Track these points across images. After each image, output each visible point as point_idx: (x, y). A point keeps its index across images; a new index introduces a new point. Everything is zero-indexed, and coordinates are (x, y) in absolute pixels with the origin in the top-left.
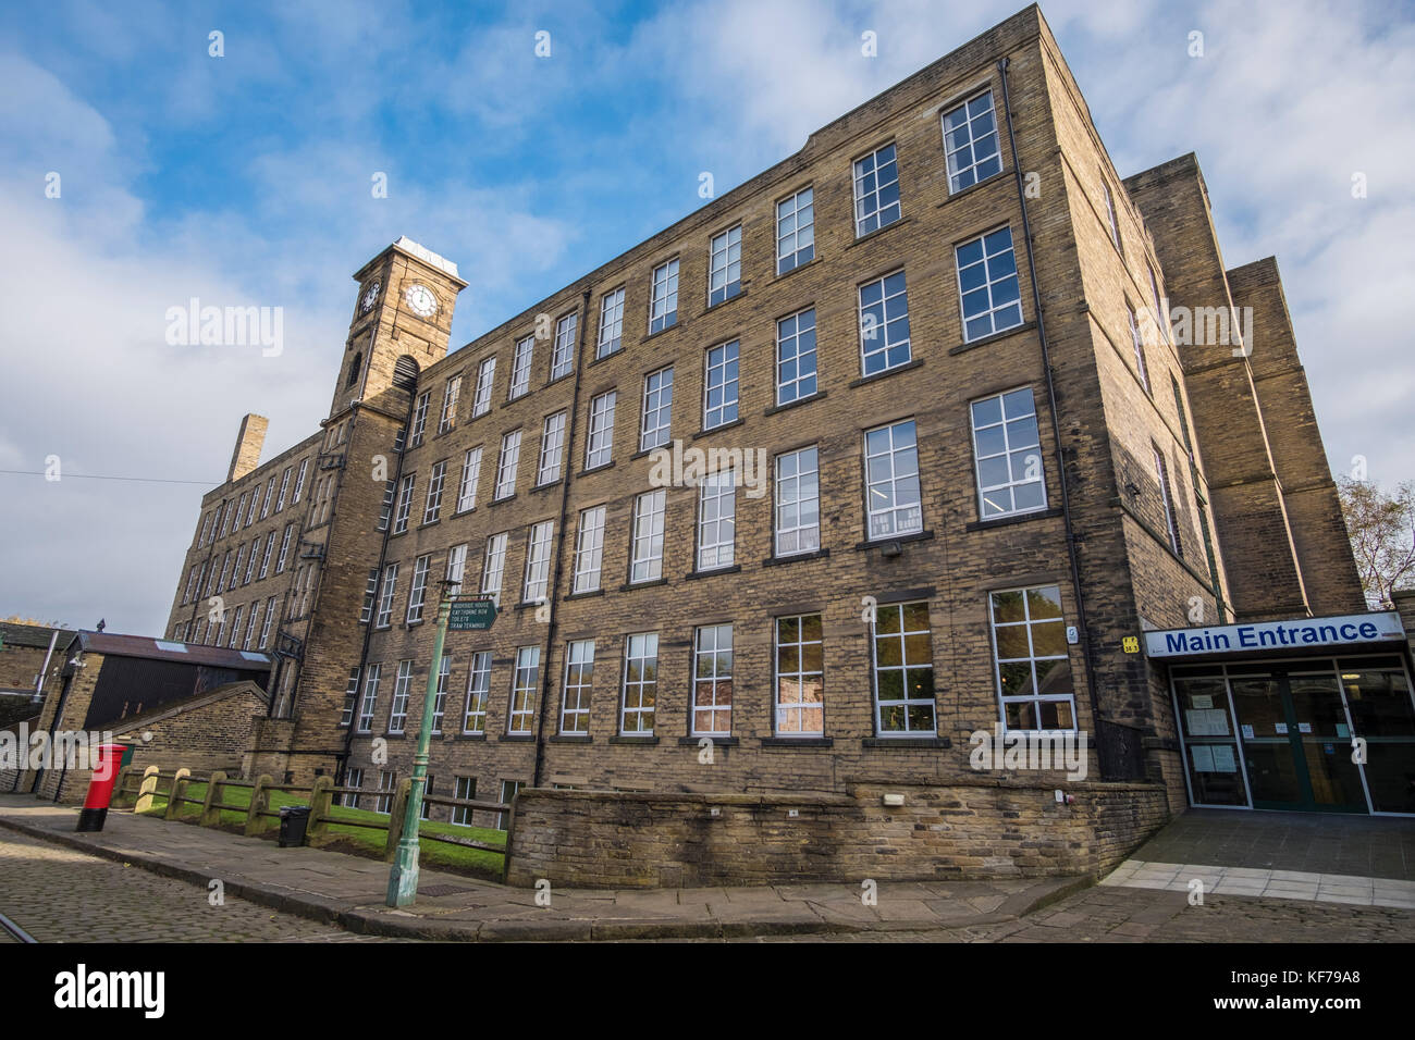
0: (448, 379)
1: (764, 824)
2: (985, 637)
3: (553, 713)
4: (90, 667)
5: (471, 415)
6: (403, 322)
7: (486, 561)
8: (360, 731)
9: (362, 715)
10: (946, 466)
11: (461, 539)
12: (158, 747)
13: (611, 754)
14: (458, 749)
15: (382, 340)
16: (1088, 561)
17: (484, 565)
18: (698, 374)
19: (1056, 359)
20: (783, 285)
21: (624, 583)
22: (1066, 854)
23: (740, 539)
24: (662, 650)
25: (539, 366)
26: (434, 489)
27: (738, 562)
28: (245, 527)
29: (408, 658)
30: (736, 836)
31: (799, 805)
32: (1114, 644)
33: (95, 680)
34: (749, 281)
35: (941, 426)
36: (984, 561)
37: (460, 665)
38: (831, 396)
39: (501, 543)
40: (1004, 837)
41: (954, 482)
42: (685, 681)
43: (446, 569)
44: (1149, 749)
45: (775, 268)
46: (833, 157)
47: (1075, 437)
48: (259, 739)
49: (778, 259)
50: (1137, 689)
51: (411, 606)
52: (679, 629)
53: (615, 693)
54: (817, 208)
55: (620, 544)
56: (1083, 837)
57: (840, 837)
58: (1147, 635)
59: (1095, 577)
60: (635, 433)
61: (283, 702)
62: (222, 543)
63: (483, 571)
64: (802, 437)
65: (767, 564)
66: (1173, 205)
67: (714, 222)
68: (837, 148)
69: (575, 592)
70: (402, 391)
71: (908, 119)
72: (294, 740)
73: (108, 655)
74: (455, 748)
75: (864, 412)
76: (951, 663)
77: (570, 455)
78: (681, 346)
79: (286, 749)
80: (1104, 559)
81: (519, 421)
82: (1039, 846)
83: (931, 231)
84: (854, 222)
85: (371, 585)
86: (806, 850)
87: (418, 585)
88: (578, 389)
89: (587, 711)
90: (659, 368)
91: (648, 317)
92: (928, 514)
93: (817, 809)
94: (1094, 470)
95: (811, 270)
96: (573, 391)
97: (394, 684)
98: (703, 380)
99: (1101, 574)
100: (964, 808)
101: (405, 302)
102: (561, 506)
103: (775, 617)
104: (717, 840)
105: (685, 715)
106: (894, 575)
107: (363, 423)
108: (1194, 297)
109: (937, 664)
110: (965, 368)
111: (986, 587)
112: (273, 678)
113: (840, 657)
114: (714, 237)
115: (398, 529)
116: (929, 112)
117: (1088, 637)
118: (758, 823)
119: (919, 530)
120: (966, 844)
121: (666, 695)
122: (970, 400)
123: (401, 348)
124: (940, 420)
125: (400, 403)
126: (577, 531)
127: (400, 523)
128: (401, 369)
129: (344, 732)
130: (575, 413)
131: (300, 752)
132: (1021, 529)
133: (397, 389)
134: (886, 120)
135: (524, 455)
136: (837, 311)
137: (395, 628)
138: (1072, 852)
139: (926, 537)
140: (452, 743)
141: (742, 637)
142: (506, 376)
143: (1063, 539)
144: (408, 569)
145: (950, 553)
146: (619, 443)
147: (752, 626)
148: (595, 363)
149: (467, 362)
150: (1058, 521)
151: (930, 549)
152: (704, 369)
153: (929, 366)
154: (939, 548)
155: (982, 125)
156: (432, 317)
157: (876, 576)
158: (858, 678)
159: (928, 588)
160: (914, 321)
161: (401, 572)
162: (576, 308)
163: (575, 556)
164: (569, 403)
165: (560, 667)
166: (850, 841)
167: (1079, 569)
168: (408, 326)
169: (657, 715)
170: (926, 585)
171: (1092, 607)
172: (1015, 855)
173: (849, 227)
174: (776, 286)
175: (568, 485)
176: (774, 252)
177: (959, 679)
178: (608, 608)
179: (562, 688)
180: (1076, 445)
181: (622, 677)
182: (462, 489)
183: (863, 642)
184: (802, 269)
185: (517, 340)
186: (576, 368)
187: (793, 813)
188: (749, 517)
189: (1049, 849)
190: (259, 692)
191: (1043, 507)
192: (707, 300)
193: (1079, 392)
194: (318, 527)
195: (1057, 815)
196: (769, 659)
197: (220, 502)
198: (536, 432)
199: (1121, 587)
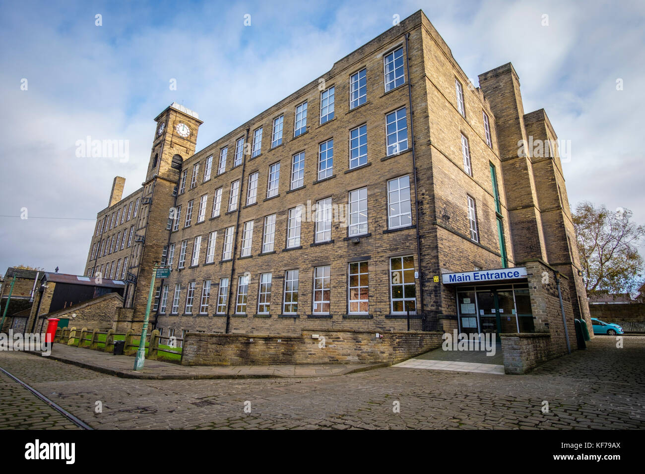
0: (194, 165)
1: (269, 344)
2: (387, 276)
3: (233, 305)
4: (50, 287)
5: (203, 181)
6: (175, 140)
7: (209, 243)
8: (161, 313)
9: (162, 306)
10: (377, 207)
11: (199, 234)
12: (79, 320)
13: (254, 321)
14: (198, 320)
15: (166, 148)
16: (424, 246)
17: (208, 245)
18: (289, 166)
19: (418, 164)
20: (322, 129)
21: (260, 253)
22: (378, 356)
23: (303, 235)
24: (273, 280)
25: (230, 160)
26: (189, 213)
27: (302, 245)
28: (115, 227)
29: (179, 283)
30: (258, 349)
31: (282, 338)
32: (430, 279)
33: (53, 293)
34: (309, 127)
35: (376, 190)
36: (388, 246)
37: (198, 286)
38: (338, 177)
39: (215, 235)
40: (355, 349)
41: (380, 214)
42: (281, 292)
43: (194, 246)
44: (439, 319)
45: (319, 121)
46: (342, 73)
47: (423, 196)
48: (119, 316)
49: (321, 117)
50: (437, 296)
51: (180, 262)
52: (279, 271)
53: (256, 297)
54: (336, 95)
55: (258, 237)
56: (386, 350)
57: (296, 349)
58: (443, 275)
59: (426, 253)
60: (265, 190)
61: (129, 301)
62: (106, 234)
63: (207, 247)
64: (326, 194)
65: (312, 245)
66: (501, 86)
67: (297, 100)
68: (344, 70)
69: (242, 256)
70: (175, 170)
71: (371, 58)
72: (134, 316)
73: (57, 283)
74: (197, 319)
75: (349, 184)
76: (375, 286)
77: (240, 199)
78: (283, 154)
79: (130, 320)
80: (429, 246)
81: (221, 184)
82: (368, 352)
83: (377, 108)
84: (349, 103)
85: (164, 252)
86: (283, 354)
87: (183, 253)
88: (244, 171)
89: (245, 304)
90: (275, 163)
91: (271, 140)
92: (370, 226)
93: (288, 340)
94: (429, 210)
95: (332, 123)
96: (242, 172)
97: (174, 294)
98: (291, 169)
99: (428, 251)
100: (341, 339)
101: (176, 131)
102: (237, 220)
103: (314, 267)
104: (252, 350)
105: (281, 306)
106: (357, 251)
107: (159, 184)
108: (507, 127)
109: (370, 286)
110: (386, 167)
111: (388, 256)
112: (125, 291)
113: (336, 283)
114: (297, 106)
115: (175, 229)
116: (379, 56)
117: (422, 276)
118: (267, 344)
119: (366, 233)
120: (341, 352)
121: (274, 298)
122: (387, 180)
123: (175, 151)
124: (376, 188)
125: (175, 175)
126: (243, 231)
127: (176, 227)
128: (175, 160)
129: (155, 313)
130: (243, 181)
131: (137, 321)
132: (402, 233)
133: (174, 169)
134: (363, 59)
135: (223, 198)
136: (341, 141)
137: (174, 270)
138: (380, 355)
139: (369, 235)
140: (196, 317)
141: (302, 275)
142: (217, 165)
143: (415, 237)
144: (179, 246)
145: (377, 242)
146: (259, 194)
147: (306, 270)
148: (251, 160)
149: (201, 158)
150: (415, 230)
151: (370, 241)
152: (291, 164)
153: (373, 165)
154: (373, 240)
155: (399, 62)
156: (188, 137)
157: (350, 251)
158: (342, 291)
159: (368, 256)
160: (369, 146)
161: (176, 247)
162: (244, 136)
163: (242, 241)
164: (240, 177)
165: (236, 286)
166: (299, 350)
167: (420, 249)
168: (177, 141)
169: (271, 306)
170: (367, 255)
171: (424, 264)
172: (358, 356)
173: (347, 105)
174: (319, 129)
175: (239, 211)
176: (319, 114)
177: (377, 292)
178: (254, 263)
179: (236, 295)
180: (423, 200)
181: (258, 291)
182: (199, 212)
183: (345, 277)
184: (329, 122)
185: (221, 149)
186: (243, 161)
187: (279, 341)
188: (306, 226)
189: (371, 354)
190: (120, 297)
191: (410, 224)
192: (293, 134)
193: (425, 178)
194: (142, 228)
195: (376, 342)
196: (311, 284)
197: (104, 216)
198: (228, 189)
199: (435, 256)
